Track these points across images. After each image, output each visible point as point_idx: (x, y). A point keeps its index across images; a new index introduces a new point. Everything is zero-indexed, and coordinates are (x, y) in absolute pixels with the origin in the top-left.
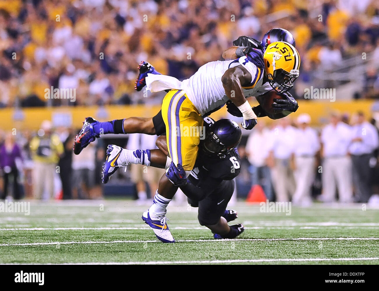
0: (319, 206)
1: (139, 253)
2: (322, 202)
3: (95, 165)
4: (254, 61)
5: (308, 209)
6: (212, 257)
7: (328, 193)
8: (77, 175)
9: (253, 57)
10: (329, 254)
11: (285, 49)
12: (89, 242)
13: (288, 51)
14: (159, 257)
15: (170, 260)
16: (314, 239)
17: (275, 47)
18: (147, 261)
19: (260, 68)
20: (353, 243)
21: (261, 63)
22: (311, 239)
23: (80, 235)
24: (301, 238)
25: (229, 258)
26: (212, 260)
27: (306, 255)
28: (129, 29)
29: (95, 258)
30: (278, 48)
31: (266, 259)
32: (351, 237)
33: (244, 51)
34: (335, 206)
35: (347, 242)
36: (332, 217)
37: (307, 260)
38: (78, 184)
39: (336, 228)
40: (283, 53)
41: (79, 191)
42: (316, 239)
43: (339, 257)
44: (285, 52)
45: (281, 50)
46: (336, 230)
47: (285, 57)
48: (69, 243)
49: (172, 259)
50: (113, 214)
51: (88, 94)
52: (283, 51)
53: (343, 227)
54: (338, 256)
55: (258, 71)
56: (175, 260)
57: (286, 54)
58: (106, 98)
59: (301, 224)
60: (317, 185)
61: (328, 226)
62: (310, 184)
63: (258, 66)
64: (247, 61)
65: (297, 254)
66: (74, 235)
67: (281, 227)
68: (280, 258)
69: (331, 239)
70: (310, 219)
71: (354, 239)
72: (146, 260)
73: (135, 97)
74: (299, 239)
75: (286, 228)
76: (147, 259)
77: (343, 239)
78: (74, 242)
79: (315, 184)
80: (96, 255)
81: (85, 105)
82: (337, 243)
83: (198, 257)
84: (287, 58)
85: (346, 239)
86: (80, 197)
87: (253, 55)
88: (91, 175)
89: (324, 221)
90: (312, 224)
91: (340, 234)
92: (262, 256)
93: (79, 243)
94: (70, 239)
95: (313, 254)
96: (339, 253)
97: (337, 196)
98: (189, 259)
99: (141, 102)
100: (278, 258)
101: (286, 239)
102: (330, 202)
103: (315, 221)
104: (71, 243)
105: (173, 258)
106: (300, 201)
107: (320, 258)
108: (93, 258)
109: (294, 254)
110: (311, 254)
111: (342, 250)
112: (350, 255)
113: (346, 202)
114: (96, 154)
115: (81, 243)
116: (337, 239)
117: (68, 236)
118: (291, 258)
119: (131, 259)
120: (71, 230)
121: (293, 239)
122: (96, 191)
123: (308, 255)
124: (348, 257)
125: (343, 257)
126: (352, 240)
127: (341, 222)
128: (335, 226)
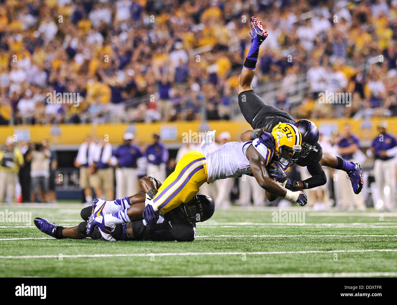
0: (237, 209)
1: (86, 247)
2: (240, 205)
3: (49, 173)
4: (265, 143)
5: (228, 211)
6: (147, 251)
7: (244, 198)
8: (34, 182)
9: (264, 139)
10: (245, 249)
11: (287, 128)
12: (44, 238)
13: (289, 129)
14: (102, 251)
15: (112, 254)
16: (232, 236)
17: (278, 128)
18: (93, 254)
19: (270, 149)
20: (265, 240)
21: (271, 145)
22: (230, 236)
23: (37, 232)
24: (222, 236)
25: (162, 252)
26: (147, 254)
27: (226, 249)
28: (79, 59)
29: (49, 252)
30: (280, 128)
31: (192, 253)
32: (263, 235)
33: (257, 133)
34: (250, 208)
35: (260, 239)
36: (247, 218)
37: (226, 253)
38: (36, 189)
39: (251, 227)
40: (285, 131)
41: (36, 195)
42: (235, 236)
43: (254, 251)
44: (286, 130)
45: (283, 129)
46: (250, 228)
47: (287, 134)
48: (27, 239)
49: (114, 253)
50: (64, 215)
51: (43, 115)
52: (285, 130)
53: (257, 226)
54: (252, 250)
55: (268, 152)
56: (117, 253)
57: (287, 132)
58: (59, 117)
59: (222, 224)
60: (235, 191)
61: (245, 226)
62: (229, 191)
63: (268, 147)
64: (259, 144)
65: (218, 249)
66: (32, 232)
67: (205, 226)
68: (204, 252)
69: (247, 236)
70: (230, 220)
71: (266, 236)
72: (91, 253)
73: (83, 117)
74: (220, 236)
75: (209, 227)
76: (93, 252)
77: (257, 236)
78: (32, 238)
79: (233, 191)
80: (49, 249)
81: (41, 124)
82: (252, 239)
83: (136, 251)
84: (289, 135)
85: (260, 236)
86: (37, 201)
87: (264, 137)
88: (46, 182)
89: (241, 222)
90: (231, 224)
91: (255, 232)
92: (189, 250)
93: (36, 238)
94: (28, 235)
95: (232, 248)
96: (253, 248)
97: (252, 201)
98: (128, 252)
99: (88, 121)
100: (202, 252)
101: (209, 236)
102: (246, 205)
103: (234, 221)
104: (29, 239)
105: (114, 251)
106: (221, 205)
107: (238, 252)
108: (47, 252)
109: (216, 249)
110: (230, 248)
111: (256, 245)
112: (263, 250)
113: (259, 205)
114: (50, 165)
115: (37, 238)
116: (251, 236)
117: (26, 233)
118: (214, 252)
119: (79, 253)
120: (29, 228)
121: (215, 236)
122: (50, 196)
123: (228, 249)
124: (261, 251)
125: (256, 251)
126: (264, 237)
127: (255, 222)
128: (250, 226)
